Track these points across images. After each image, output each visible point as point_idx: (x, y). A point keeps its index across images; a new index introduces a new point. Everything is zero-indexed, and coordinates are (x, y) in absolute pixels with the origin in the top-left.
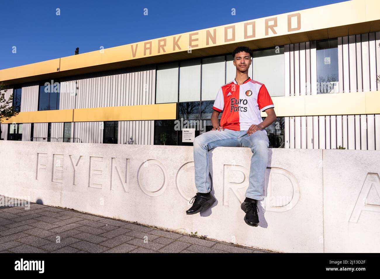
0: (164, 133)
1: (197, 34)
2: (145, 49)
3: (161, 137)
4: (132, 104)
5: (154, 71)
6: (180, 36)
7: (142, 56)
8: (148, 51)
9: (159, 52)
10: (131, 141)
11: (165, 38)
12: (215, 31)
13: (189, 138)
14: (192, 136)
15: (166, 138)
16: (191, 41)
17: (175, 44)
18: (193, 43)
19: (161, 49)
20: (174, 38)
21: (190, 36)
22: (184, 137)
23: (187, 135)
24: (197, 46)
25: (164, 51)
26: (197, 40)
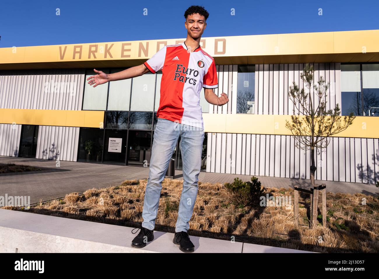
0: (89, 141)
1: (130, 44)
2: (75, 52)
3: (86, 145)
4: (57, 109)
5: (83, 75)
6: (112, 45)
7: (71, 60)
8: (77, 55)
9: (89, 57)
10: (53, 148)
11: (97, 44)
12: (148, 44)
13: (115, 148)
14: (118, 146)
15: (91, 146)
16: (123, 50)
17: (107, 51)
18: (126, 53)
19: (92, 54)
20: (106, 45)
21: (123, 45)
22: (111, 147)
23: (114, 145)
24: (129, 56)
25: (95, 57)
26: (129, 50)
